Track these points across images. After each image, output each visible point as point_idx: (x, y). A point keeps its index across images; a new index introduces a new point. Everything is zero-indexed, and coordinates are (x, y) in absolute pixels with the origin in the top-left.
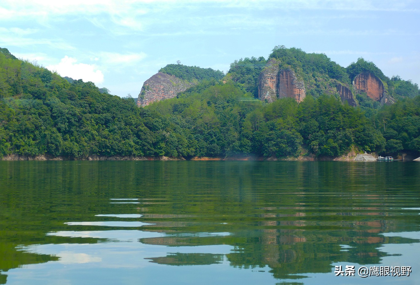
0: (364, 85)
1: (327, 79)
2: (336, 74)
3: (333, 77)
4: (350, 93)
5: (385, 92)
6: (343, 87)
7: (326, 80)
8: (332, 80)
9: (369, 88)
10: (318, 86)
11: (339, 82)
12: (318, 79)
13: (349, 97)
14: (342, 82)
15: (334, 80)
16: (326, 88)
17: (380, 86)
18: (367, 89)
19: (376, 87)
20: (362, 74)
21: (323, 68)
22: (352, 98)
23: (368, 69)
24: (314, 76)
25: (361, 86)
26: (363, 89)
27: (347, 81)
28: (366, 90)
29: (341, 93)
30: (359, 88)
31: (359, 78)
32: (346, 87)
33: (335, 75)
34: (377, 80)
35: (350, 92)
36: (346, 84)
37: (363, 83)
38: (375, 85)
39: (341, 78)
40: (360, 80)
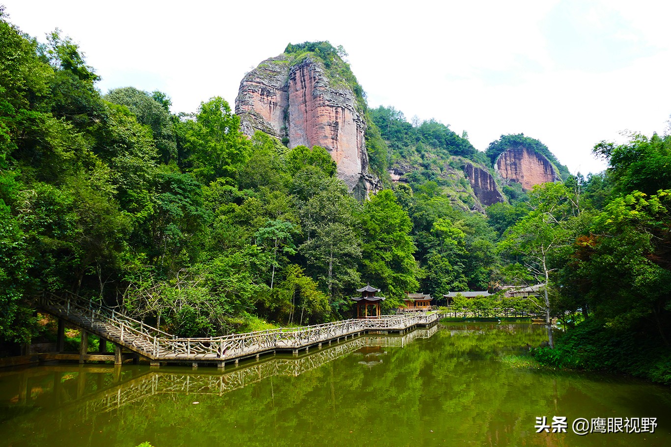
0: (516, 170)
1: (444, 156)
2: (461, 147)
3: (456, 153)
4: (490, 181)
5: (557, 179)
6: (476, 169)
7: (442, 157)
8: (454, 159)
9: (525, 174)
10: (426, 167)
11: (467, 161)
12: (427, 155)
13: (489, 188)
14: (473, 161)
15: (459, 157)
16: (442, 170)
17: (546, 170)
18: (522, 177)
19: (539, 172)
20: (510, 151)
21: (437, 137)
22: (495, 190)
23: (521, 141)
24: (418, 151)
25: (509, 172)
26: (514, 177)
27: (484, 162)
28: (520, 178)
29: (473, 181)
30: (507, 175)
31: (506, 159)
32: (482, 169)
33: (460, 149)
34: (540, 158)
35: (490, 177)
36: (481, 165)
37: (514, 167)
38: (538, 168)
39: (472, 153)
40: (508, 162)
